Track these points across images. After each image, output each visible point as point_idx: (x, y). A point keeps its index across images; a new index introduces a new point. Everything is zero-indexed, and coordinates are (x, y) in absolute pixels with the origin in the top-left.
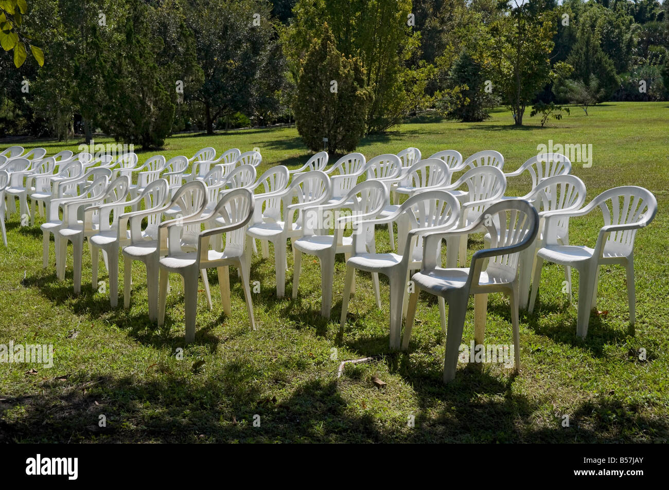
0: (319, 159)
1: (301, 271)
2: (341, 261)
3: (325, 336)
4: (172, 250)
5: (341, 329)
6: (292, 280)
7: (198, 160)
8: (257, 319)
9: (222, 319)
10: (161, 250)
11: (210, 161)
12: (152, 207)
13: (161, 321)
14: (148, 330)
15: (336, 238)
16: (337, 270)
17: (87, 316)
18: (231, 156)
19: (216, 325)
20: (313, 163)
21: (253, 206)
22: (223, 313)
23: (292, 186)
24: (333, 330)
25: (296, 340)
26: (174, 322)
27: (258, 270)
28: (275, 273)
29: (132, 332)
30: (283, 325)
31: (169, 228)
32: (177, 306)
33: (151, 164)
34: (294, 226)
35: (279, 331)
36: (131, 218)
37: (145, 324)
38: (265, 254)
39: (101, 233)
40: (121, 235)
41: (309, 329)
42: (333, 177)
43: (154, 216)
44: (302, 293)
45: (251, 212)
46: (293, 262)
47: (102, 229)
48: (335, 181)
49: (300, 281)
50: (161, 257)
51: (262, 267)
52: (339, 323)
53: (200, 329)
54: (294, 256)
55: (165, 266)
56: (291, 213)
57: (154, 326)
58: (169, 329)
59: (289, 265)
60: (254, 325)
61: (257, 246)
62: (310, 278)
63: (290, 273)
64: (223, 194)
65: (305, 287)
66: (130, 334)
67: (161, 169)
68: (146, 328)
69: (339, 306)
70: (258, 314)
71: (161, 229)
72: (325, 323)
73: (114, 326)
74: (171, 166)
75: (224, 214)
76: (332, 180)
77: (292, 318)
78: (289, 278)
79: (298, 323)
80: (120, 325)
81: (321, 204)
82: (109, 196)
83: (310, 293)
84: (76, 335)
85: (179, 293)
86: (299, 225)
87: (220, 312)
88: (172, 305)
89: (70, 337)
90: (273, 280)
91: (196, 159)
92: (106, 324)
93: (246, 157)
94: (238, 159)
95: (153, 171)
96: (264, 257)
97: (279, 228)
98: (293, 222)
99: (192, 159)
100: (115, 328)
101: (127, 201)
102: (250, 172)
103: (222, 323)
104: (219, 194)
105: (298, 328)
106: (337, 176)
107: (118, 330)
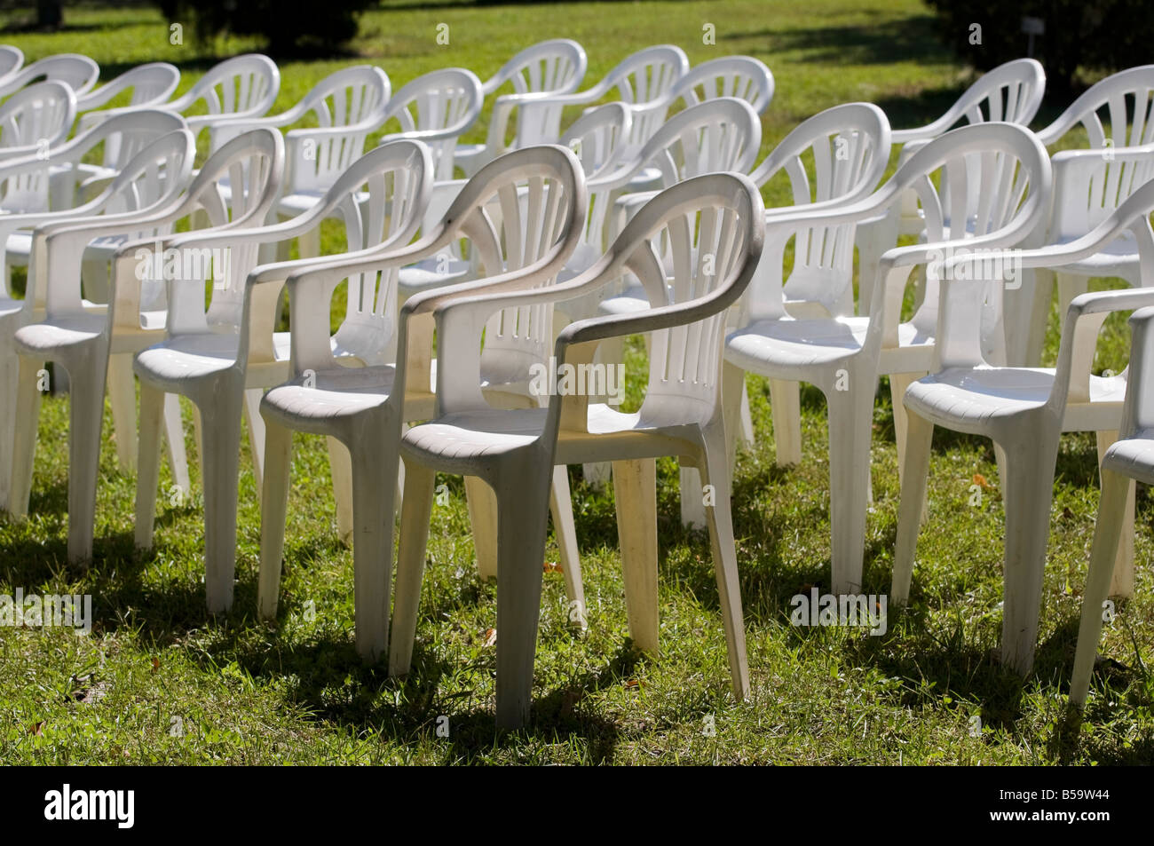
0: (1005, 91)
1: (924, 511)
2: (1081, 483)
3: (1011, 729)
4: (450, 397)
5: (1074, 708)
6: (889, 542)
7: (513, 91)
8: (758, 668)
9: (626, 663)
10: (408, 397)
11: (561, 95)
12: (365, 247)
13: (400, 660)
14: (354, 688)
15: (1064, 378)
16: (1067, 514)
17: (126, 637)
18: (649, 79)
19: (605, 680)
20: (985, 106)
21: (757, 235)
22: (628, 642)
23: (900, 182)
24: (1041, 711)
25: (903, 737)
26: (447, 668)
27: (757, 504)
28: (825, 515)
29: (297, 690)
30: (856, 691)
31: (441, 315)
32: (454, 616)
33: (330, 100)
34: (906, 334)
35: (840, 710)
36: (293, 281)
37: (342, 670)
38: (786, 449)
39: (171, 339)
40: (255, 346)
41: (953, 706)
42: (1062, 155)
43: (371, 276)
44: (932, 589)
45: (751, 260)
46: (894, 483)
47: (178, 326)
48: (1070, 173)
49: (922, 548)
50: (405, 426)
51: (774, 496)
52: (1065, 689)
53: (545, 694)
54: (899, 463)
55: (426, 452)
56: (897, 280)
57: (375, 673)
58: (433, 689)
59: (879, 495)
60: (746, 686)
61: (754, 423)
62: (962, 537)
63: (884, 520)
64: (629, 208)
65: (939, 568)
66: (293, 697)
67: (370, 122)
68: (348, 682)
69: (1068, 635)
70: (762, 652)
71: (413, 320)
72: (1015, 689)
73: (232, 669)
74: (412, 108)
75: (646, 268)
76: (1059, 166)
77: (889, 668)
78: (878, 535)
79: (912, 685)
80: (256, 666)
81: (1013, 248)
82: (199, 206)
83: (960, 589)
84: (99, 693)
85: (459, 575)
86: (923, 332)
87: (615, 643)
88: (437, 615)
89: (80, 698)
90: (816, 541)
91: (508, 87)
92: (203, 664)
93: (708, 81)
94: (676, 89)
95: (340, 129)
96: (781, 461)
97: (845, 337)
98: (902, 320)
99: (492, 84)
100: (237, 673)
101: (266, 224)
102: (733, 129)
103: (627, 674)
104: (615, 208)
105: (911, 701)
106: (1078, 153)
107: (247, 680)
